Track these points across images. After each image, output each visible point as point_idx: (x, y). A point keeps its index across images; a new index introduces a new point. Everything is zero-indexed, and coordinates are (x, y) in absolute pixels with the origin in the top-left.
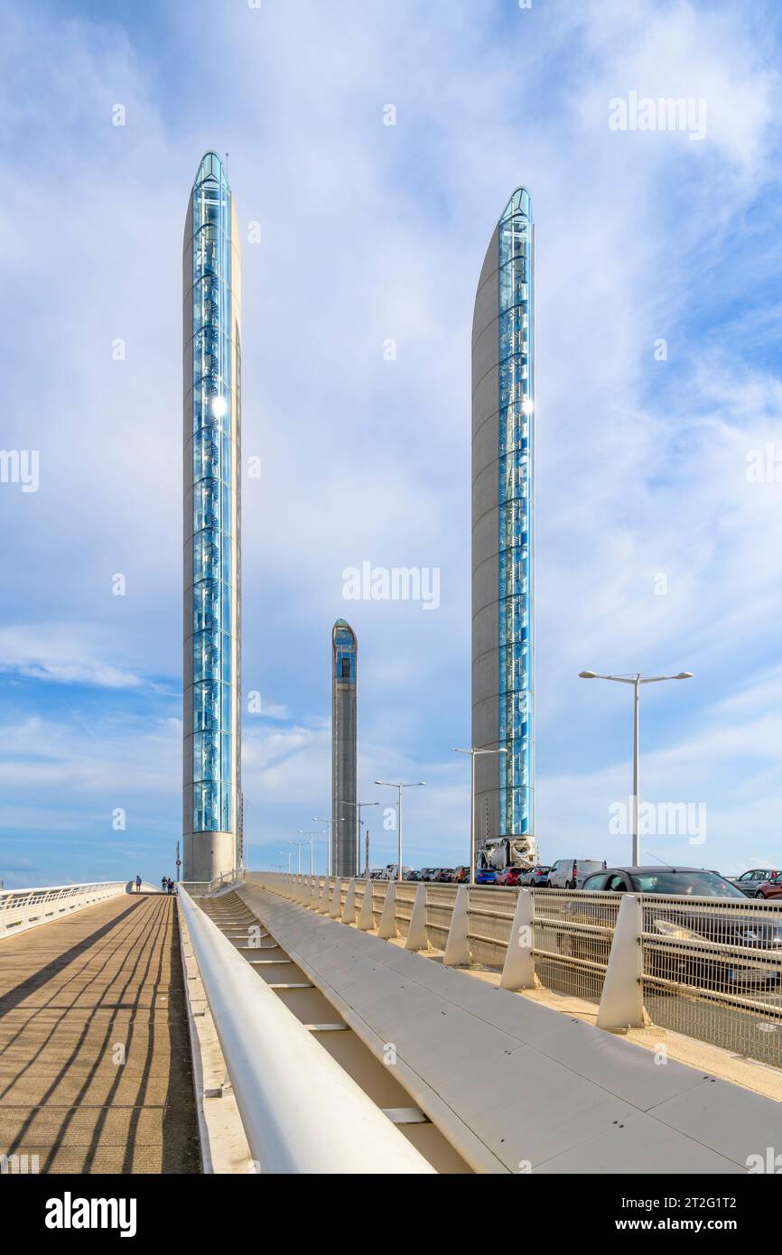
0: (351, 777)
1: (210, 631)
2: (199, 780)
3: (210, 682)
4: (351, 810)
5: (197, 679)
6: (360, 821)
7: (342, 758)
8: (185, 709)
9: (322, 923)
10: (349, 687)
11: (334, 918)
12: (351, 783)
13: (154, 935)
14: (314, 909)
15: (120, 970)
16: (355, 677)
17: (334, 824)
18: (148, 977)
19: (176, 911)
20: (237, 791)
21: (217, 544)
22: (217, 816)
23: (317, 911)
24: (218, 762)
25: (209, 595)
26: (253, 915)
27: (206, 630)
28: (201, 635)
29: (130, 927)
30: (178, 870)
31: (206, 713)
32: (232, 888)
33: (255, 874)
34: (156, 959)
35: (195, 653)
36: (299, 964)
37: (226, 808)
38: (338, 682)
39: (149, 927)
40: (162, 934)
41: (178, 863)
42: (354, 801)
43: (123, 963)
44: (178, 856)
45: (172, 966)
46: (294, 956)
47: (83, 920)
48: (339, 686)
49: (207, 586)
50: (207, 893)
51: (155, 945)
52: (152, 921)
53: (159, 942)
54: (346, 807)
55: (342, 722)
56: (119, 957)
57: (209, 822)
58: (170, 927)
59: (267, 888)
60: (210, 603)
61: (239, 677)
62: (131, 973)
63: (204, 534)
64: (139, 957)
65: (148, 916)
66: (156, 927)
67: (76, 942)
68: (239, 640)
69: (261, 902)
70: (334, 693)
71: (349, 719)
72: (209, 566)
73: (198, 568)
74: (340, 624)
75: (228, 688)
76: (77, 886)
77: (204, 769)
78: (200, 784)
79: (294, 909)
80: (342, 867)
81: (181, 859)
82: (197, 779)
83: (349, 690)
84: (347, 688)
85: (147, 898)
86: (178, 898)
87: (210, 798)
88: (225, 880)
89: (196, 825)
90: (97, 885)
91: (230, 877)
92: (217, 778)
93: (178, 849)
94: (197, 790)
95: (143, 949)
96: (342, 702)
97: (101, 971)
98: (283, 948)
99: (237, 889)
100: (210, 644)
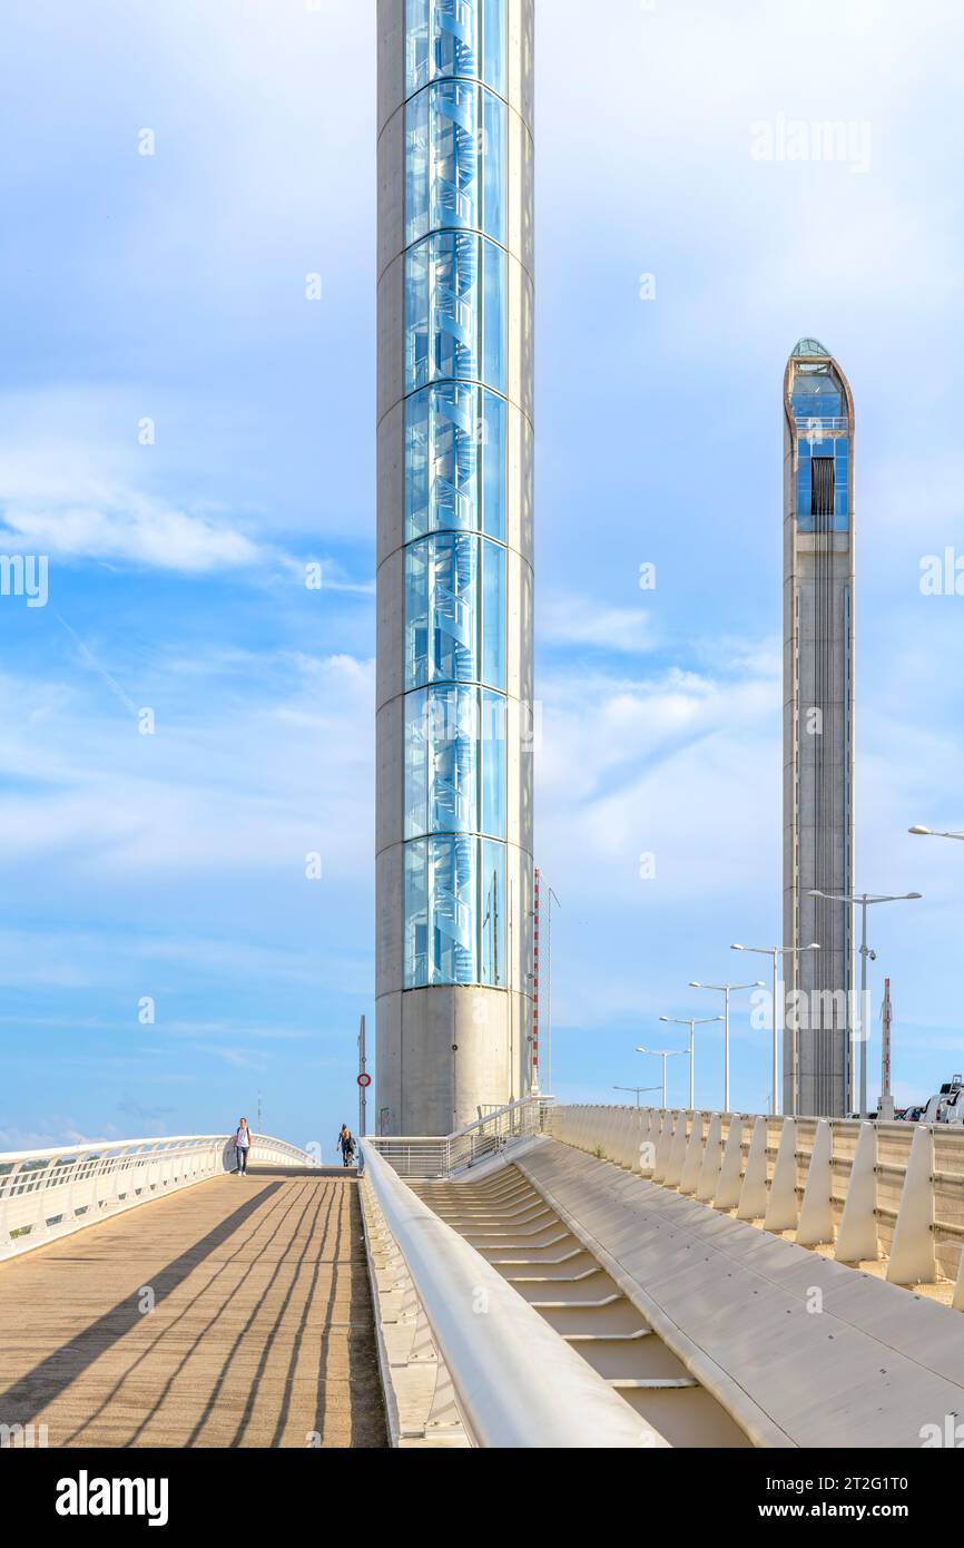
0: (837, 820)
1: (449, 385)
2: (420, 831)
3: (448, 537)
4: (837, 917)
5: (413, 532)
6: (864, 950)
7: (810, 759)
8: (382, 622)
9: (776, 1263)
10: (831, 542)
11: (810, 1246)
12: (836, 837)
13: (300, 1295)
14: (750, 1220)
15: (211, 1406)
16: (847, 511)
17: (788, 958)
18: (288, 1428)
19: (359, 1226)
20: (524, 866)
21: (468, 122)
22: (466, 938)
23: (759, 1225)
24: (470, 779)
25: (447, 279)
26: (572, 1237)
27: (441, 382)
28: (425, 399)
29: (236, 1271)
30: (363, 1103)
31: (438, 632)
32: (510, 1156)
33: (574, 1113)
34: (308, 1371)
35: (409, 454)
36: (719, 1393)
37: (490, 917)
38: (800, 532)
39: (287, 1272)
40: (322, 1294)
41: (363, 1080)
42: (846, 888)
43: (220, 1383)
44: (363, 1060)
45: (355, 1394)
46: (701, 1366)
47: (112, 1248)
48: (804, 543)
49: (443, 253)
50: (444, 1170)
51: (303, 1325)
52: (295, 1254)
53: (317, 1318)
54: (821, 907)
55: (811, 650)
56: (207, 1363)
57: (446, 956)
58: (346, 1272)
59: (609, 1153)
60: (448, 302)
61: (528, 521)
62: (240, 1415)
63: (433, 95)
64: (262, 1366)
65: (283, 1239)
66: (307, 1271)
67: (93, 1314)
68: (527, 409)
69: (597, 1197)
70: (788, 564)
71: (830, 641)
72: (449, 193)
73: (417, 199)
74: (805, 352)
75: (499, 551)
76: (94, 1147)
77: (432, 799)
78: (421, 845)
79: (692, 1216)
80: (809, 1089)
81: (371, 1069)
82: (414, 828)
83: (830, 553)
84: (824, 547)
85: (275, 1187)
86: (362, 1183)
87: (449, 887)
88: (489, 1130)
89: (411, 966)
90: (147, 1148)
91: (505, 1118)
92: (466, 824)
93: (362, 1038)
94: (414, 861)
95: (271, 1337)
96: (810, 590)
97: (157, 1408)
98: (667, 1339)
99: (523, 1158)
100: (450, 428)
